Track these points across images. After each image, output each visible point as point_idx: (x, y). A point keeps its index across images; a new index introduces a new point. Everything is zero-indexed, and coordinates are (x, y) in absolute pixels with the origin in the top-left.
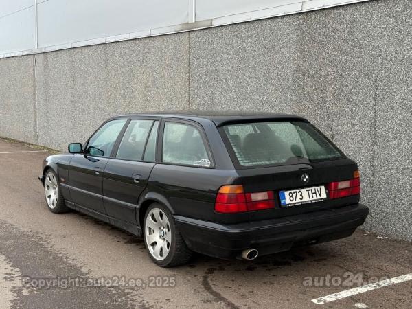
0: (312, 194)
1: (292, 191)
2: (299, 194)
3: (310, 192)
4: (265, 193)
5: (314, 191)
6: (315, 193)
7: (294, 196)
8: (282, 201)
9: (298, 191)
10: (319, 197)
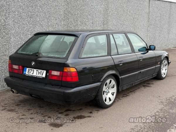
0: (39, 73)
1: (30, 69)
2: (32, 71)
3: (38, 72)
4: (17, 66)
5: (40, 72)
6: (40, 73)
7: (30, 71)
8: (24, 72)
9: (32, 69)
10: (41, 76)
